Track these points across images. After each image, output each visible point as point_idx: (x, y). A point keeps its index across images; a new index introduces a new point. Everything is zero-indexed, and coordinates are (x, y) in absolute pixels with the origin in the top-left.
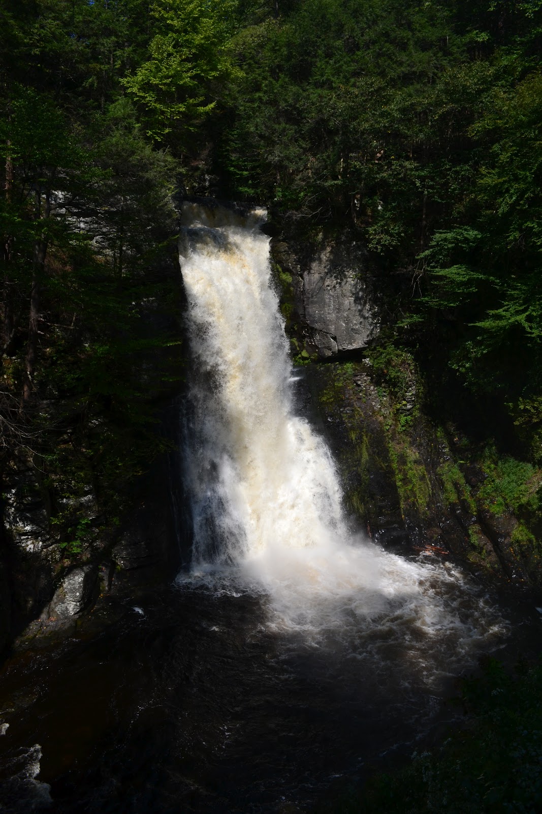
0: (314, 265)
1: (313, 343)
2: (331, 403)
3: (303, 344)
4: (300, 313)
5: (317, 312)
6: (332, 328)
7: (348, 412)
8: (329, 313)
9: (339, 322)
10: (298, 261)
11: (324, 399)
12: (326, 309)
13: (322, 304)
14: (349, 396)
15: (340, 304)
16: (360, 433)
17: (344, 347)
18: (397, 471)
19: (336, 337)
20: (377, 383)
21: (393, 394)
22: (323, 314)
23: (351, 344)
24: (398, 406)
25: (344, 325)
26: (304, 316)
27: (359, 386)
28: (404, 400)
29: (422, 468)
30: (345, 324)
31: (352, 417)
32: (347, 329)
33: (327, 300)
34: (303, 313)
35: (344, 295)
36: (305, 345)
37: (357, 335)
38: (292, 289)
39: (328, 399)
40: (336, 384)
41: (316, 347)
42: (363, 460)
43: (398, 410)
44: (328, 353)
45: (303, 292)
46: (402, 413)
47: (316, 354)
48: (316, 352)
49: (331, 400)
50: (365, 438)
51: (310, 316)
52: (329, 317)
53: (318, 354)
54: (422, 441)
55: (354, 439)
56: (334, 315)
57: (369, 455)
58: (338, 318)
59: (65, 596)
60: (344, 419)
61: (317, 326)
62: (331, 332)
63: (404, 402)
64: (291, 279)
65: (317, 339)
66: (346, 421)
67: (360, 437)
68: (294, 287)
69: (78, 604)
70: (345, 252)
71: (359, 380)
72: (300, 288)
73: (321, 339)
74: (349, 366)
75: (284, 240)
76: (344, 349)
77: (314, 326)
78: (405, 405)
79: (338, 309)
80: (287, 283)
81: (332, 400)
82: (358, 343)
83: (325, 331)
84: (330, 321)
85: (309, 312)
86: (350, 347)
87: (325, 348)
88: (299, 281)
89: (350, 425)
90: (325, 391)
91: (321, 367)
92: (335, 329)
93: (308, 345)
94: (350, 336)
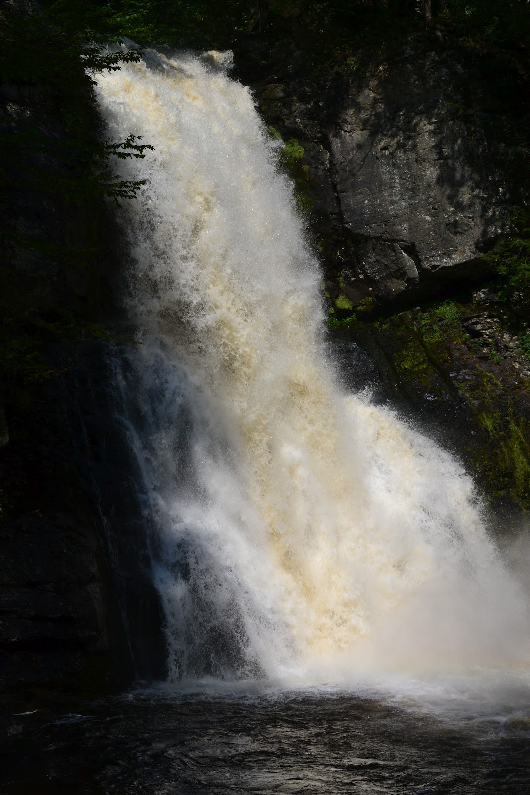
1: (361, 277)
2: (425, 371)
3: (338, 283)
4: (330, 209)
5: (366, 202)
6: (404, 229)
7: (467, 377)
8: (392, 202)
9: (416, 215)
10: (310, 115)
11: (407, 365)
12: (386, 194)
13: (376, 184)
14: (462, 355)
15: (416, 179)
16: (502, 417)
17: (434, 263)
19: (413, 245)
20: (515, 329)
22: (380, 205)
23: (449, 256)
25: (428, 218)
26: (340, 214)
27: (477, 334)
30: (432, 215)
31: (476, 387)
32: (436, 225)
33: (386, 177)
34: (337, 211)
35: (420, 160)
36: (342, 285)
37: (459, 237)
38: (306, 168)
39: (414, 366)
40: (425, 340)
41: (369, 281)
42: (519, 473)
44: (398, 286)
45: (332, 171)
47: (370, 299)
48: (369, 294)
49: (421, 367)
50: (513, 426)
51: (353, 212)
52: (392, 210)
53: (376, 296)
55: (490, 428)
56: (404, 204)
58: (413, 208)
60: (460, 392)
61: (369, 230)
62: (401, 238)
64: (302, 150)
65: (369, 263)
66: (468, 395)
67: (505, 426)
68: (310, 164)
70: (415, 77)
71: (477, 323)
72: (323, 164)
73: (379, 258)
74: (448, 311)
75: (278, 81)
76: (434, 267)
77: (362, 231)
79: (413, 190)
80: (295, 159)
81: (425, 366)
82: (464, 252)
83: (389, 236)
84: (397, 216)
85: (349, 205)
86: (447, 262)
87: (391, 276)
88: (319, 152)
89: (476, 402)
90: (405, 352)
91: (382, 324)
92: (410, 229)
93: (350, 284)
94: (443, 239)
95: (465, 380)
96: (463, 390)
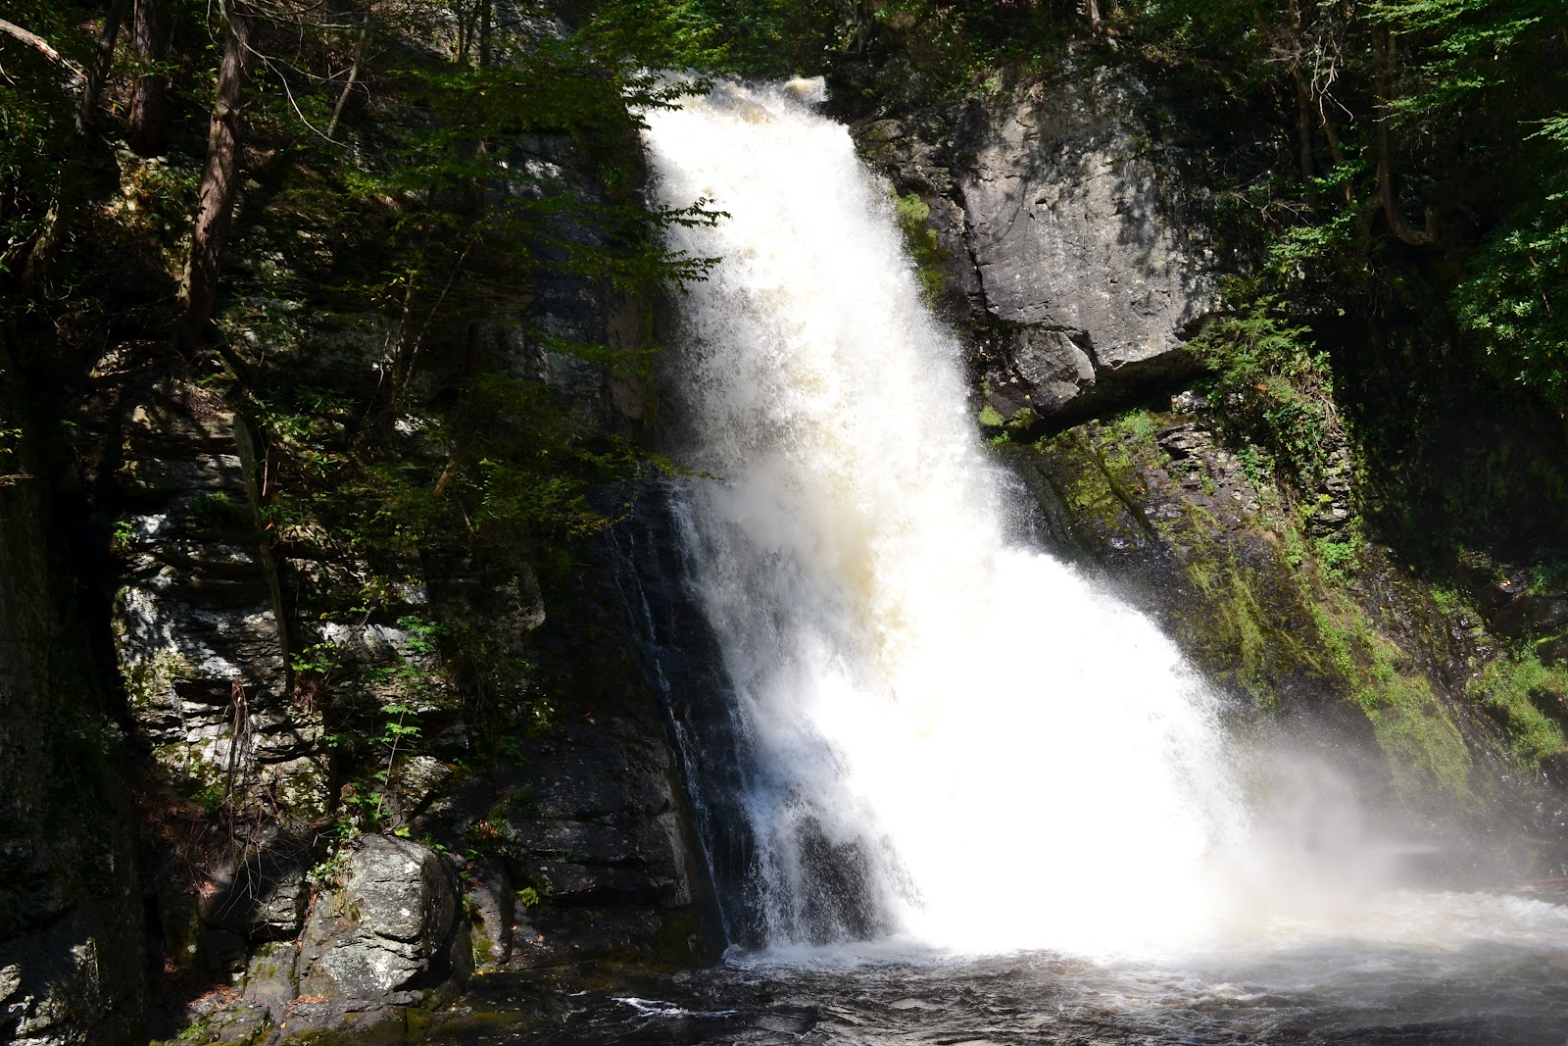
0: (991, 157)
1: (1014, 380)
2: (1109, 508)
3: (983, 390)
4: (968, 289)
5: (1018, 276)
6: (1072, 312)
7: (1169, 514)
8: (1054, 276)
9: (1088, 293)
10: (938, 160)
11: (1084, 500)
12: (1044, 264)
13: (1031, 252)
14: (1160, 483)
15: (1085, 244)
16: (1221, 569)
17: (1115, 358)
18: (1355, 681)
19: (1086, 334)
20: (1233, 445)
21: (1286, 470)
22: (1037, 279)
23: (1136, 347)
24: (1309, 511)
25: (1106, 296)
26: (982, 294)
27: (1180, 454)
28: (1323, 490)
29: (1421, 685)
30: (1110, 292)
31: (1182, 527)
32: (1117, 305)
33: (1044, 242)
34: (978, 290)
35: (1091, 216)
36: (987, 392)
37: (1150, 320)
38: (932, 233)
39: (1094, 501)
40: (1107, 464)
41: (1026, 386)
42: (1247, 646)
43: (1309, 522)
44: (1067, 391)
45: (968, 235)
46: (1321, 535)
47: (1027, 410)
48: (1025, 404)
49: (1104, 502)
50: (1236, 581)
51: (1000, 290)
52: (1055, 286)
53: (1036, 407)
54: (1397, 616)
55: (1205, 585)
56: (1071, 277)
57: (1263, 630)
58: (1084, 282)
59: (355, 917)
60: (1161, 535)
61: (1023, 316)
62: (1068, 324)
63: (1324, 498)
64: (926, 208)
65: (1024, 361)
66: (1171, 539)
67: (1226, 581)
68: (937, 227)
70: (1080, 101)
71: (1178, 439)
72: (955, 226)
73: (1038, 353)
74: (1139, 423)
75: (890, 116)
76: (1116, 363)
77: (1012, 318)
78: (1326, 507)
79: (1082, 257)
80: (917, 222)
81: (1109, 501)
82: (1158, 341)
83: (1052, 323)
84: (1062, 294)
85: (993, 282)
86: (1134, 356)
87: (1055, 378)
88: (950, 210)
89: (1185, 549)
90: (1080, 483)
91: (1046, 445)
92: (1081, 311)
93: (999, 390)
94: (1128, 324)
95: (1167, 519)
96: (1165, 533)
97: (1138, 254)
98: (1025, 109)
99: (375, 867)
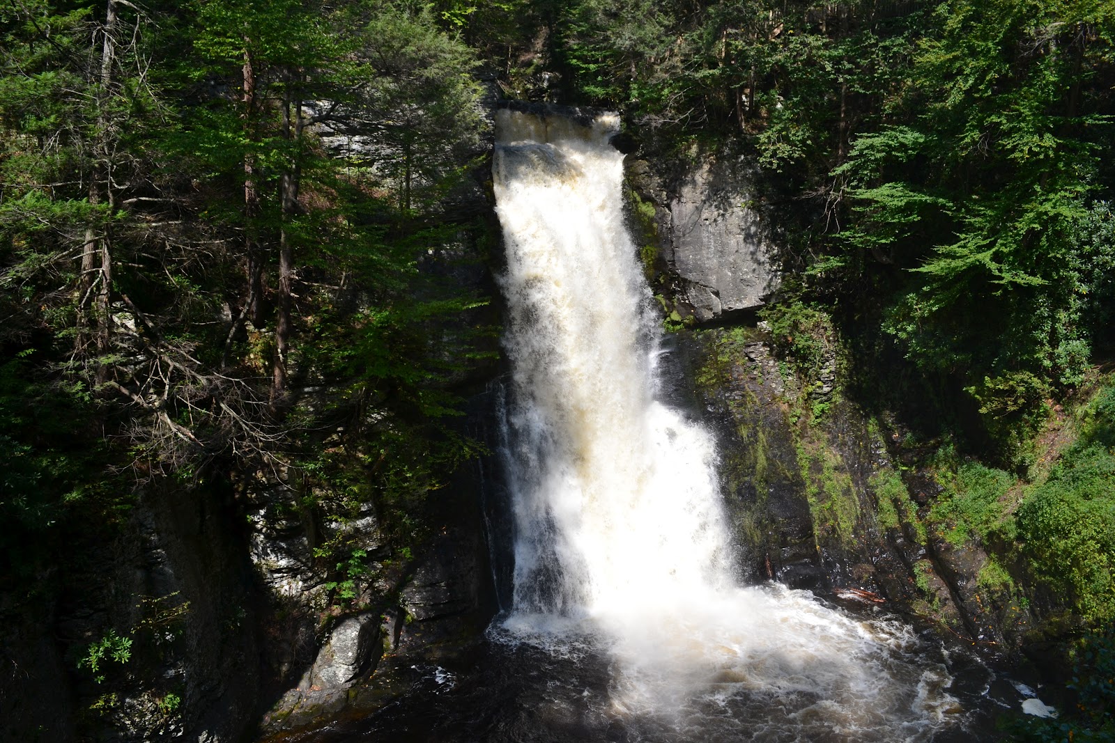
0: (686, 191)
1: (687, 302)
2: (713, 385)
3: (673, 302)
4: (668, 258)
5: (691, 256)
6: (713, 279)
7: (736, 398)
8: (708, 258)
9: (722, 271)
10: (664, 186)
11: (703, 380)
12: (704, 252)
13: (699, 244)
14: (739, 375)
15: (724, 245)
16: (754, 428)
17: (730, 306)
18: (808, 482)
19: (718, 291)
20: (779, 357)
21: (802, 371)
22: (700, 259)
23: (741, 301)
24: (810, 389)
25: (730, 274)
26: (674, 263)
27: (752, 360)
28: (819, 379)
29: (845, 478)
30: (732, 273)
31: (742, 405)
32: (734, 279)
33: (705, 240)
34: (672, 259)
35: (729, 232)
36: (676, 304)
37: (749, 288)
38: (655, 225)
39: (706, 381)
40: (719, 359)
41: (692, 306)
42: (759, 467)
43: (810, 394)
44: (708, 315)
45: (671, 230)
46: (815, 399)
47: (692, 317)
48: (691, 314)
49: (712, 381)
50: (761, 435)
51: (682, 262)
52: (708, 264)
53: (695, 317)
54: (847, 439)
55: (745, 436)
56: (715, 261)
57: (768, 459)
58: (721, 265)
59: (332, 656)
60: (730, 408)
61: (691, 277)
62: (711, 285)
63: (819, 383)
64: (654, 211)
65: (691, 295)
66: (734, 411)
67: (755, 434)
68: (657, 222)
69: (351, 667)
70: (730, 171)
71: (752, 352)
72: (666, 223)
73: (697, 294)
74: (738, 333)
75: (643, 157)
76: (730, 308)
77: (686, 277)
78: (820, 387)
79: (721, 252)
80: (649, 218)
81: (714, 381)
82: (751, 299)
83: (703, 283)
84: (710, 269)
85: (679, 257)
86: (739, 306)
87: (704, 307)
88: (665, 214)
89: (739, 416)
90: (704, 369)
91: (699, 334)
92: (717, 280)
93: (680, 303)
94: (739, 290)
95: (734, 399)
96: (732, 407)
97: (752, 248)
98: (706, 167)
99: (341, 636)
